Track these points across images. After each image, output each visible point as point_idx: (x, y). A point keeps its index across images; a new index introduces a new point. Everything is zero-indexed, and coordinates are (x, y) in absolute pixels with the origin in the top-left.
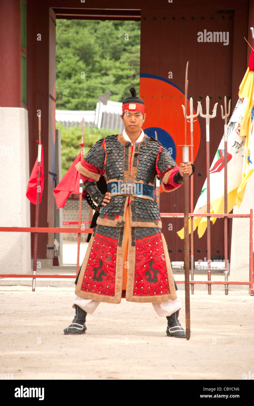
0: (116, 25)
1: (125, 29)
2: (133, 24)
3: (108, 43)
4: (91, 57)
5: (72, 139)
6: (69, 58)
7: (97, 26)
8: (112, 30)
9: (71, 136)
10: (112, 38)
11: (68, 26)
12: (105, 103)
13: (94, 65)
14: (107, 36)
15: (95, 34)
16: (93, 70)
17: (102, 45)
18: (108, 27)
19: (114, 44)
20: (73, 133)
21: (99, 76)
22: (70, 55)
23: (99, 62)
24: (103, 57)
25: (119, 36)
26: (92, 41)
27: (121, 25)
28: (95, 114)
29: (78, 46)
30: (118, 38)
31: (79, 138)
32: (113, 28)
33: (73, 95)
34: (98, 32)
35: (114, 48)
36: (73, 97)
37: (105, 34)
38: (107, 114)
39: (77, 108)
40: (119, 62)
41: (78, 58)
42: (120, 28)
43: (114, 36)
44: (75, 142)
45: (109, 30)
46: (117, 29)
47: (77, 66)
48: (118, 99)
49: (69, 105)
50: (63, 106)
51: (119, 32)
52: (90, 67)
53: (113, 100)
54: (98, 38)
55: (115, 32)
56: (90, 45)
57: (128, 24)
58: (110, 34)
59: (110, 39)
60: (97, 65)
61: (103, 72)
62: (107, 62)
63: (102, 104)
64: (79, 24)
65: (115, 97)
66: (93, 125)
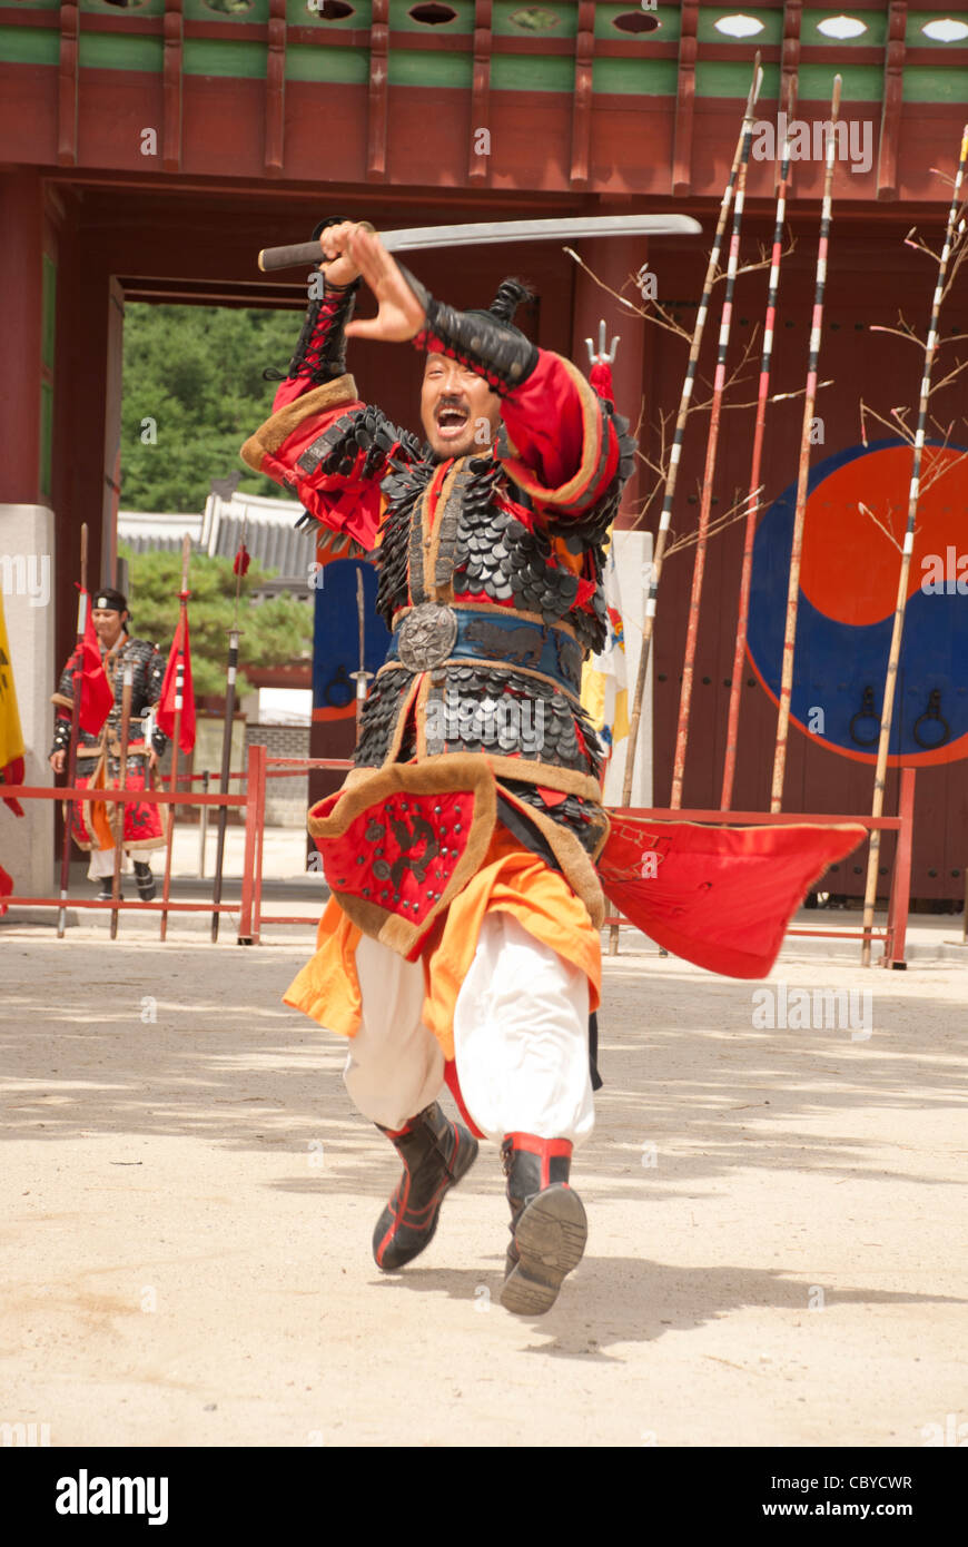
0: (255, 319)
1: (276, 329)
2: (295, 317)
3: (237, 358)
4: (197, 390)
5: (151, 581)
6: (148, 391)
7: (211, 320)
8: (245, 329)
9: (149, 573)
10: (246, 347)
11: (143, 318)
12: (227, 498)
13: (202, 408)
14: (233, 343)
15: (208, 339)
16: (200, 421)
17: (221, 364)
18: (236, 323)
19: (251, 361)
20: (152, 567)
21: (215, 434)
22: (147, 384)
23: (214, 402)
24: (224, 392)
25: (263, 342)
26: (202, 352)
27: (268, 318)
28: (202, 523)
29: (168, 363)
30: (259, 349)
31: (166, 578)
32: (249, 324)
33: (151, 476)
34: (212, 332)
35: (251, 370)
36: (151, 481)
37: (230, 338)
38: (230, 522)
39: (160, 506)
40: (262, 402)
41: (165, 392)
42: (265, 326)
43: (251, 344)
44: (155, 587)
45: (239, 329)
46: (257, 327)
47: (162, 408)
48: (258, 490)
49: (141, 498)
50: (128, 502)
51: (263, 334)
52: (194, 414)
53: (247, 492)
54: (213, 347)
55: (254, 334)
56: (196, 362)
57: (286, 317)
58: (242, 339)
59: (241, 351)
60: (210, 408)
61: (224, 424)
62: (233, 404)
63: (218, 499)
64: (167, 314)
65: (250, 483)
66: (197, 548)
